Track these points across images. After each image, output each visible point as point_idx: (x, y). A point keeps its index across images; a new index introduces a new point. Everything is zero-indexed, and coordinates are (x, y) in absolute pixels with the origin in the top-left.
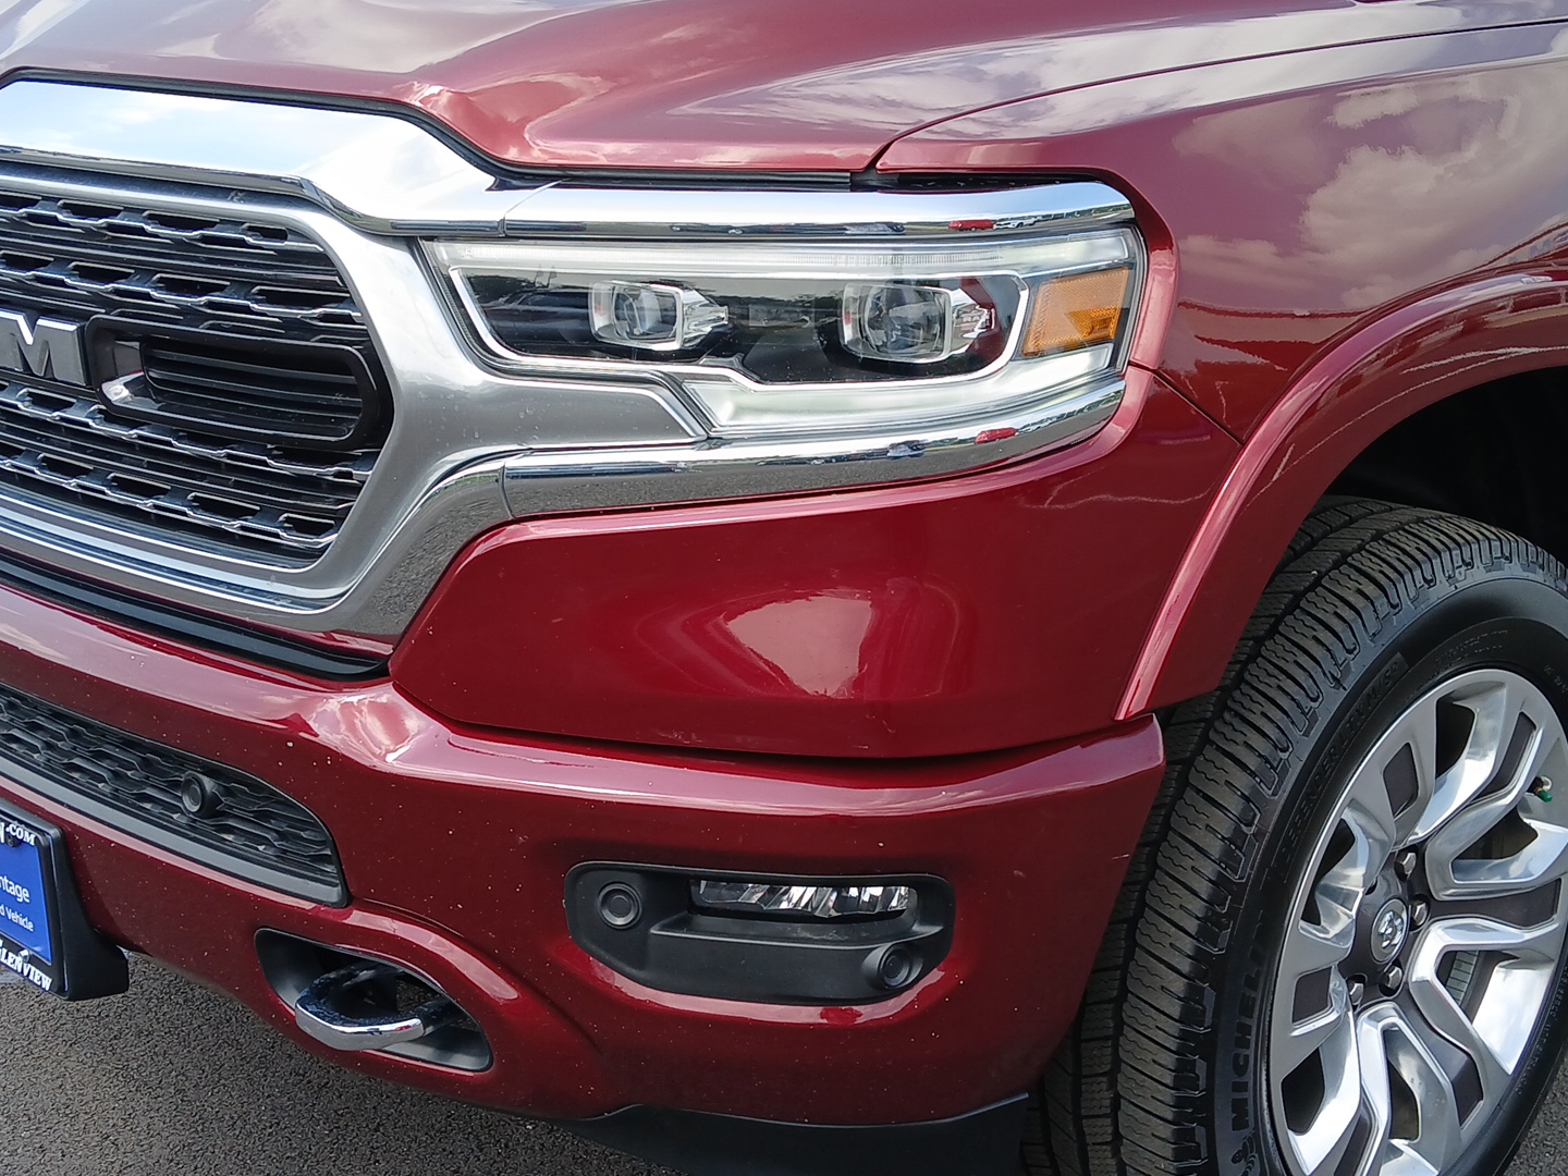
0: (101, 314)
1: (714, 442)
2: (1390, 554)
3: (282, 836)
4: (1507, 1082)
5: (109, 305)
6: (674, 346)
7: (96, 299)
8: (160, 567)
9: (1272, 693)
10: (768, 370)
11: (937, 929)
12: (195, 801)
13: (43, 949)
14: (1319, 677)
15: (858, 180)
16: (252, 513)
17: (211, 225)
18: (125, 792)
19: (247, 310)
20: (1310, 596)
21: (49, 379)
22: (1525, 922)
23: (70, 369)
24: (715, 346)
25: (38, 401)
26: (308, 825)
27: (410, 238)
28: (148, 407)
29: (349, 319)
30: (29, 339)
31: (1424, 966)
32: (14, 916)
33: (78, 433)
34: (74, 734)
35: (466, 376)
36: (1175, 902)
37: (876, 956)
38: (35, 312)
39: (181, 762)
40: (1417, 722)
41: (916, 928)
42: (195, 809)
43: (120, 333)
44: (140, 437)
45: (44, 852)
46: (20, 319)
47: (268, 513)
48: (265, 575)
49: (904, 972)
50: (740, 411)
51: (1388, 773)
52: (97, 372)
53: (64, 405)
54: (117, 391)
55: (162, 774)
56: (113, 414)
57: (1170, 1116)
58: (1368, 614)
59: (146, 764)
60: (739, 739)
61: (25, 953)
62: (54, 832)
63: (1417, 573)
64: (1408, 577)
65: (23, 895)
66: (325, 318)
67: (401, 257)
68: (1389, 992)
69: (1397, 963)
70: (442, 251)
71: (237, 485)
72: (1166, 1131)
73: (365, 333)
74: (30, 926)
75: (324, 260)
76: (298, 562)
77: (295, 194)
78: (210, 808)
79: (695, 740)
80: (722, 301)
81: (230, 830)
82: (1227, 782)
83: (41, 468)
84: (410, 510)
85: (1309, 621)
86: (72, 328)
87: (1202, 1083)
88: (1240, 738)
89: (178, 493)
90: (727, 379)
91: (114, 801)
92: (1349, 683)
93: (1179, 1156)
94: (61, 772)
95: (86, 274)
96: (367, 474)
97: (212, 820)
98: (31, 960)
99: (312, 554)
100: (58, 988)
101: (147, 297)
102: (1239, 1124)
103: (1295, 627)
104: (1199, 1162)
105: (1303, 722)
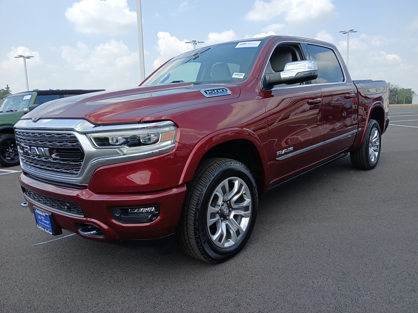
0: (51, 147)
1: (124, 155)
2: (221, 162)
3: (77, 210)
4: (244, 233)
5: (52, 146)
6: (118, 144)
7: (50, 145)
8: (61, 178)
9: (205, 177)
10: (130, 146)
11: (158, 212)
12: (66, 207)
13: (51, 230)
14: (211, 174)
15: (139, 122)
16: (70, 169)
17: (62, 134)
18: (59, 208)
19: (67, 144)
20: (208, 169)
21: (46, 156)
22: (245, 211)
23: (48, 154)
24: (124, 143)
25: (46, 159)
26: (80, 208)
27: (85, 133)
28: (58, 157)
29: (79, 144)
30: (43, 151)
31: (232, 217)
32: (47, 226)
33: (50, 162)
34: (52, 201)
35: (93, 149)
36: (193, 202)
37: (150, 216)
38: (43, 147)
39: (64, 202)
40: (226, 182)
41: (155, 212)
42: (66, 208)
43: (53, 149)
44: (57, 162)
45: (50, 216)
46: (42, 148)
47: (72, 169)
48: (72, 177)
49: (154, 218)
50: (127, 151)
51: (222, 188)
52: (51, 154)
53: (48, 159)
54: (53, 156)
55: (63, 204)
56: (54, 159)
57: (193, 230)
58: (217, 168)
59: (61, 203)
60: (130, 191)
61: (49, 230)
62: (51, 214)
63: (224, 164)
64: (223, 164)
65: (48, 222)
66: (76, 144)
67: (84, 136)
68: (227, 220)
69: (228, 216)
70: (89, 135)
71: (69, 166)
72: (193, 232)
73: (80, 146)
74: (49, 227)
75: (75, 137)
76: (75, 175)
77: (72, 130)
78: (68, 208)
79: (125, 191)
80: (124, 138)
81: (71, 210)
82: (200, 187)
83: (47, 167)
84: (88, 167)
85: (210, 169)
86: (48, 149)
87: (197, 225)
88: (201, 182)
89: (62, 168)
90: (125, 147)
91: (58, 209)
92: (215, 176)
93: (195, 235)
94: (52, 206)
95: (49, 142)
96: (83, 163)
97: (69, 210)
98: (50, 231)
99: (77, 174)
100: (53, 234)
101: (56, 144)
102: (203, 231)
103: (206, 172)
104: (198, 236)
105: (209, 180)
